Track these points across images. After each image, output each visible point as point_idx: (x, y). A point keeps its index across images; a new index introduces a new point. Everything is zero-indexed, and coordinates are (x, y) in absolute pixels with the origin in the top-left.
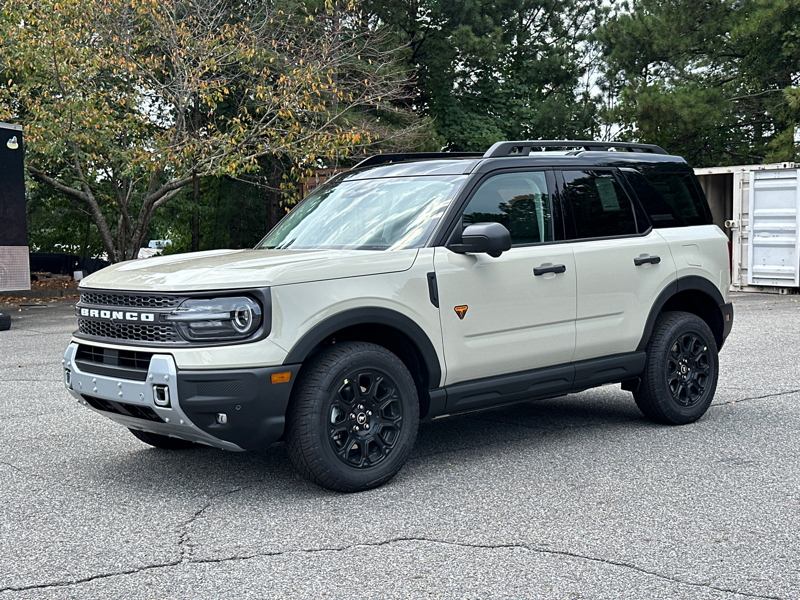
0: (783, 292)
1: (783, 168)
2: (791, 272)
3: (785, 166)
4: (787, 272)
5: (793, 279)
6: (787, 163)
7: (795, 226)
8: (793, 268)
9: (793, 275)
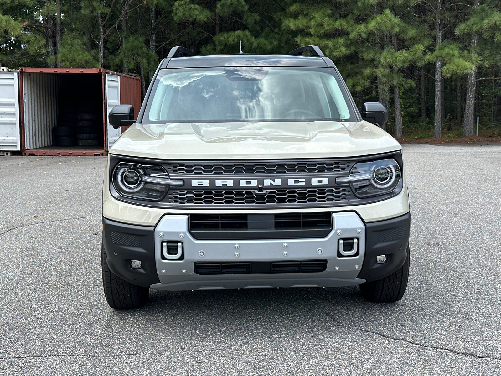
0: (7, 154)
1: (2, 71)
2: (14, 141)
3: (3, 70)
4: (11, 141)
5: (16, 146)
6: (4, 68)
7: (15, 110)
8: (15, 138)
9: (16, 143)
